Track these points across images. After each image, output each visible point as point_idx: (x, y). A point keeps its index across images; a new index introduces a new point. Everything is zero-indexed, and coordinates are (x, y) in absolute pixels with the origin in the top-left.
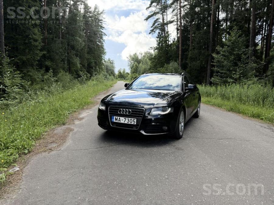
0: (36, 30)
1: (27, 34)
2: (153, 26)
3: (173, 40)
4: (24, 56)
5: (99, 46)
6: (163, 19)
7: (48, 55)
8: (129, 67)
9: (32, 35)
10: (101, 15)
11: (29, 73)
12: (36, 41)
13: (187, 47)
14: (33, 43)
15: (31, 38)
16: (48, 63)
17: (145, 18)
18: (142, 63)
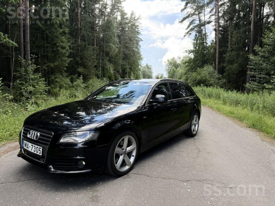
0: (64, 38)
1: (55, 42)
2: (188, 28)
3: (212, 42)
4: (52, 63)
5: (135, 52)
6: (200, 20)
7: (81, 62)
8: (167, 71)
9: (59, 43)
10: (138, 21)
11: (56, 80)
12: (63, 48)
13: (225, 49)
14: (61, 50)
15: (58, 46)
16: (81, 70)
17: (180, 21)
18: (179, 67)
